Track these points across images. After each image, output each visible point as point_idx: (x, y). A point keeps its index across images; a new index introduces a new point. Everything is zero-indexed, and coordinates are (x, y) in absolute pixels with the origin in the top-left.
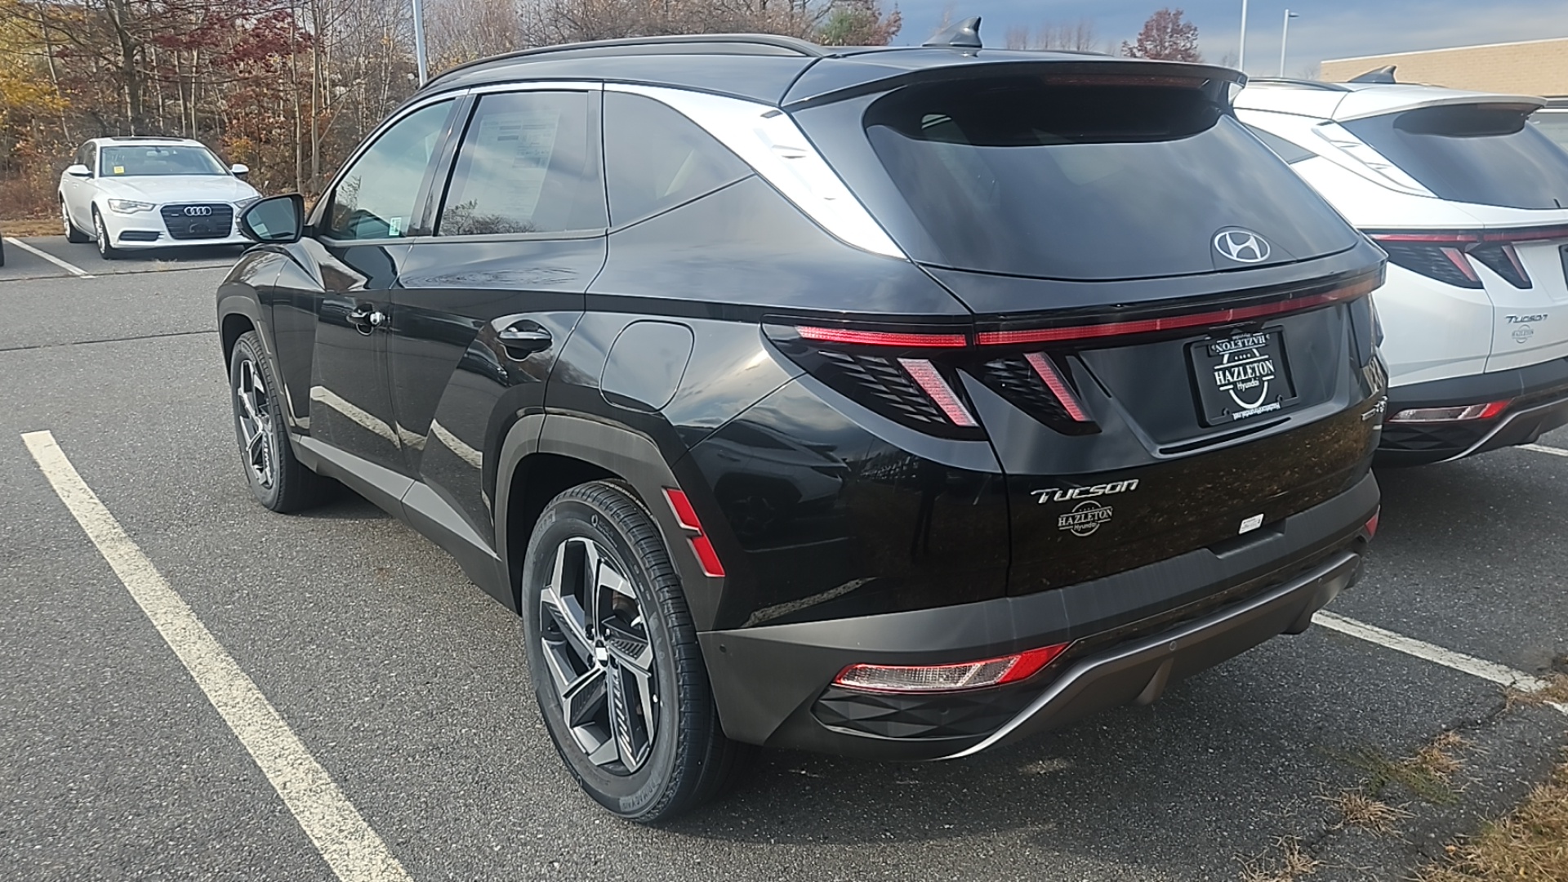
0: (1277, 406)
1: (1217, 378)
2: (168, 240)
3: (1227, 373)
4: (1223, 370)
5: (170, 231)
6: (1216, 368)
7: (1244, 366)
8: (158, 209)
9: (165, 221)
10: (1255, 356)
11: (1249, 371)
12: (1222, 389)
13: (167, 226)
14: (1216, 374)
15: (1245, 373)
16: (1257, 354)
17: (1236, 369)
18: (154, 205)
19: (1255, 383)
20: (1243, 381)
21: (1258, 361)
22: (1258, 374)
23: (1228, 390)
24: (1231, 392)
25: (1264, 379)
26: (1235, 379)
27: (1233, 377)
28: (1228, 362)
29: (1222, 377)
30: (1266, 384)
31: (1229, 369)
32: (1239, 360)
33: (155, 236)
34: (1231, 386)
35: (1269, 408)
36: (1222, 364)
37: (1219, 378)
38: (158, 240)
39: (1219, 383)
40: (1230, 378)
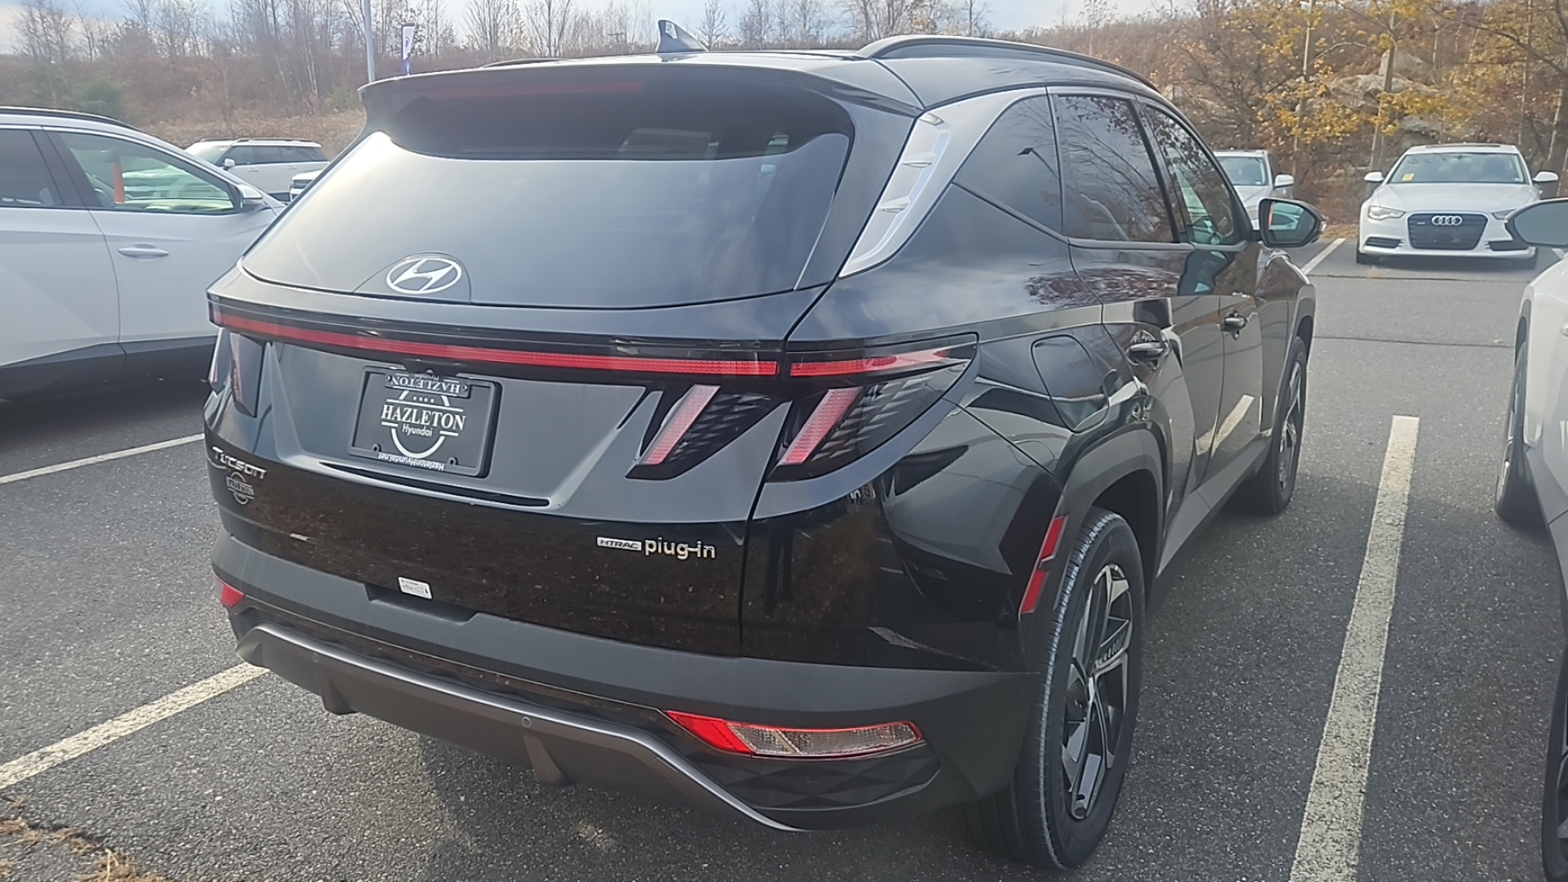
0: (439, 466)
1: (385, 411)
2: (1408, 249)
3: (398, 411)
4: (396, 406)
5: (1411, 239)
6: (389, 400)
7: (420, 409)
8: (1407, 216)
9: (1409, 229)
10: (443, 405)
11: (425, 417)
12: (383, 423)
13: (1410, 234)
14: (386, 406)
15: (419, 417)
16: (447, 404)
17: (410, 410)
18: (1405, 213)
19: (429, 433)
20: (411, 425)
21: (444, 412)
22: (435, 424)
23: (391, 427)
24: (393, 431)
25: (442, 432)
26: (404, 420)
27: (402, 417)
28: (404, 400)
29: (390, 412)
30: (442, 438)
31: (402, 406)
32: (418, 401)
33: (1395, 243)
34: (396, 425)
35: (429, 464)
36: (397, 399)
37: (387, 411)
38: (1397, 248)
39: (383, 417)
40: (399, 416)
